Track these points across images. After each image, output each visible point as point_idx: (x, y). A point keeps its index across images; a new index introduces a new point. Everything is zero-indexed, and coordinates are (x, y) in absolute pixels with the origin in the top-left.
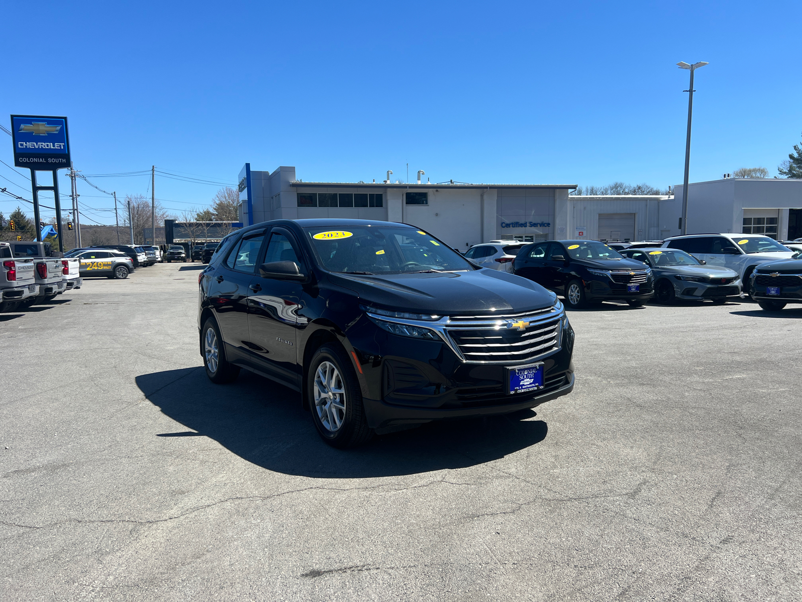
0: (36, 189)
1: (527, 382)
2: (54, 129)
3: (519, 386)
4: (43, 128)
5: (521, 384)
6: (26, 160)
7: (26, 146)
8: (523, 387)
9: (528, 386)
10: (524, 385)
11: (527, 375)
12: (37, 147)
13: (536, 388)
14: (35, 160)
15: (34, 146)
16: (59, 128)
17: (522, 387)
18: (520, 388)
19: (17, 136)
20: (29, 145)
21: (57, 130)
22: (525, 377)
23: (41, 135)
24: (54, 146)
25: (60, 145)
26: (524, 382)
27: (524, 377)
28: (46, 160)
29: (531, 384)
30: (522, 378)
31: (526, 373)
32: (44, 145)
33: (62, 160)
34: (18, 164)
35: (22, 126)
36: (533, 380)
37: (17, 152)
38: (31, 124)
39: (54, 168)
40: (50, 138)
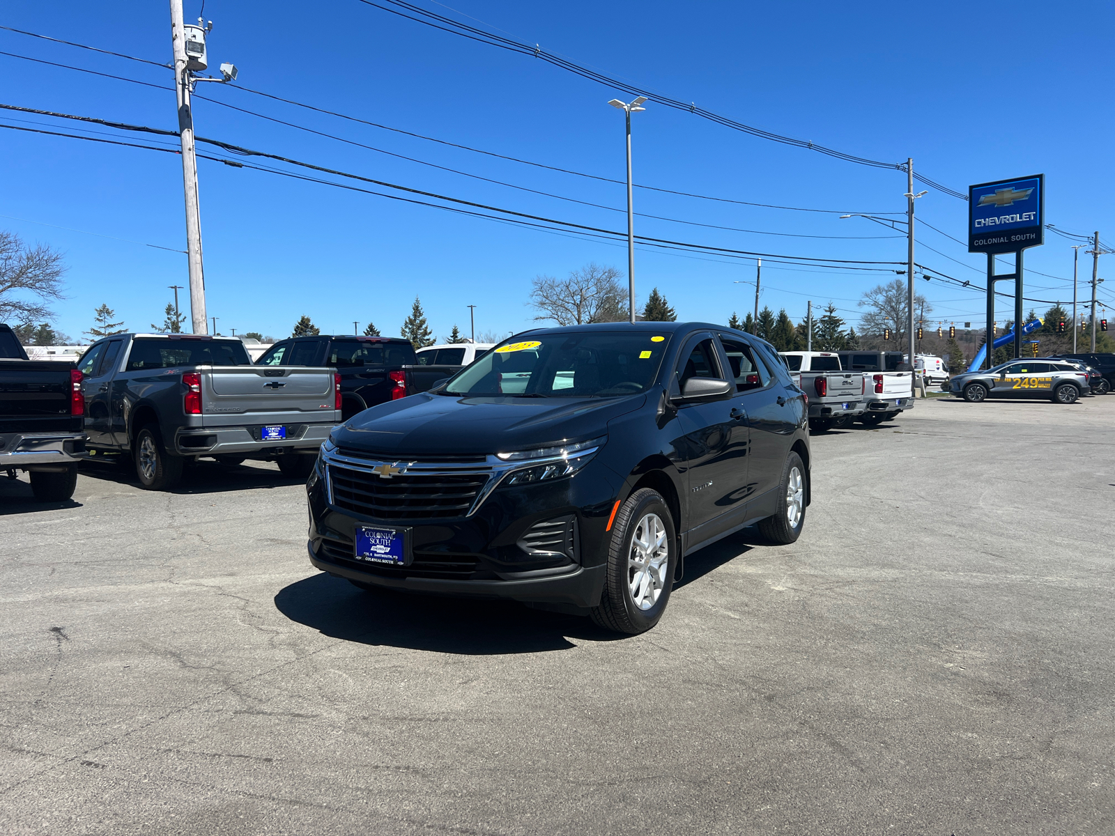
0: (992, 279)
1: (380, 549)
2: (1023, 194)
3: (370, 552)
4: (1009, 195)
5: (372, 549)
6: (982, 242)
7: (985, 224)
8: (375, 555)
9: (383, 556)
10: (376, 552)
11: (380, 539)
12: (998, 223)
13: (392, 562)
14: (995, 240)
15: (995, 222)
16: (1030, 192)
17: (373, 555)
18: (371, 554)
19: (975, 212)
20: (989, 221)
21: (1027, 195)
22: (378, 542)
23: (1005, 205)
24: (1021, 218)
25: (1030, 215)
26: (376, 549)
27: (376, 541)
28: (1009, 239)
29: (385, 553)
30: (373, 542)
31: (379, 537)
32: (1007, 219)
33: (1030, 236)
34: (972, 248)
35: (982, 198)
36: (389, 549)
37: (973, 233)
38: (994, 193)
39: (1017, 248)
40: (1018, 207)
